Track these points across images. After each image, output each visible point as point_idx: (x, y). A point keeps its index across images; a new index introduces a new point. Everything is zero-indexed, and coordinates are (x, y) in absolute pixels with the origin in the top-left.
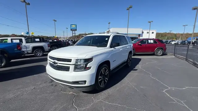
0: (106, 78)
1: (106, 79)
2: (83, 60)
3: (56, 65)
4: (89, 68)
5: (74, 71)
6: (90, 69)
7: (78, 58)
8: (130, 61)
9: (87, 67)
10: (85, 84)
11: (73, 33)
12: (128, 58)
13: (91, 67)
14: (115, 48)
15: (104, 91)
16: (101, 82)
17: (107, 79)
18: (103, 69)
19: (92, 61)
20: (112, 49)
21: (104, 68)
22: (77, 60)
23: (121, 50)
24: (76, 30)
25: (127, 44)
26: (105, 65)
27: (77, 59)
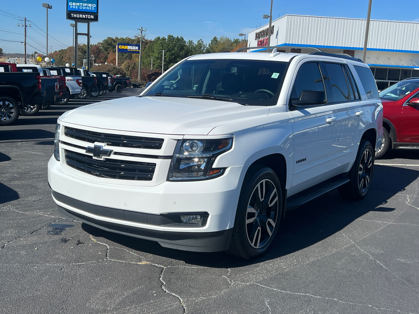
0: (271, 220)
1: (270, 224)
2: (200, 144)
3: (103, 158)
4: (221, 171)
5: (168, 180)
6: (222, 174)
7: (186, 137)
8: (367, 171)
9: (214, 166)
10: (204, 224)
11: (77, 34)
12: (360, 158)
13: (225, 169)
14: (307, 114)
15: (262, 263)
16: (252, 227)
17: (274, 225)
18: (262, 185)
19: (231, 148)
20: (296, 113)
21: (264, 181)
22: (181, 143)
23: (328, 120)
24: (96, 19)
25: (355, 100)
26: (270, 171)
27: (181, 138)
